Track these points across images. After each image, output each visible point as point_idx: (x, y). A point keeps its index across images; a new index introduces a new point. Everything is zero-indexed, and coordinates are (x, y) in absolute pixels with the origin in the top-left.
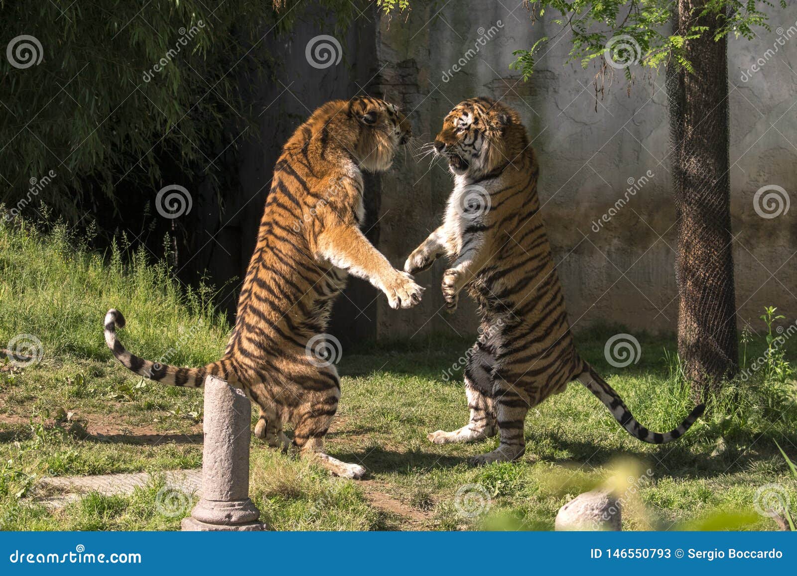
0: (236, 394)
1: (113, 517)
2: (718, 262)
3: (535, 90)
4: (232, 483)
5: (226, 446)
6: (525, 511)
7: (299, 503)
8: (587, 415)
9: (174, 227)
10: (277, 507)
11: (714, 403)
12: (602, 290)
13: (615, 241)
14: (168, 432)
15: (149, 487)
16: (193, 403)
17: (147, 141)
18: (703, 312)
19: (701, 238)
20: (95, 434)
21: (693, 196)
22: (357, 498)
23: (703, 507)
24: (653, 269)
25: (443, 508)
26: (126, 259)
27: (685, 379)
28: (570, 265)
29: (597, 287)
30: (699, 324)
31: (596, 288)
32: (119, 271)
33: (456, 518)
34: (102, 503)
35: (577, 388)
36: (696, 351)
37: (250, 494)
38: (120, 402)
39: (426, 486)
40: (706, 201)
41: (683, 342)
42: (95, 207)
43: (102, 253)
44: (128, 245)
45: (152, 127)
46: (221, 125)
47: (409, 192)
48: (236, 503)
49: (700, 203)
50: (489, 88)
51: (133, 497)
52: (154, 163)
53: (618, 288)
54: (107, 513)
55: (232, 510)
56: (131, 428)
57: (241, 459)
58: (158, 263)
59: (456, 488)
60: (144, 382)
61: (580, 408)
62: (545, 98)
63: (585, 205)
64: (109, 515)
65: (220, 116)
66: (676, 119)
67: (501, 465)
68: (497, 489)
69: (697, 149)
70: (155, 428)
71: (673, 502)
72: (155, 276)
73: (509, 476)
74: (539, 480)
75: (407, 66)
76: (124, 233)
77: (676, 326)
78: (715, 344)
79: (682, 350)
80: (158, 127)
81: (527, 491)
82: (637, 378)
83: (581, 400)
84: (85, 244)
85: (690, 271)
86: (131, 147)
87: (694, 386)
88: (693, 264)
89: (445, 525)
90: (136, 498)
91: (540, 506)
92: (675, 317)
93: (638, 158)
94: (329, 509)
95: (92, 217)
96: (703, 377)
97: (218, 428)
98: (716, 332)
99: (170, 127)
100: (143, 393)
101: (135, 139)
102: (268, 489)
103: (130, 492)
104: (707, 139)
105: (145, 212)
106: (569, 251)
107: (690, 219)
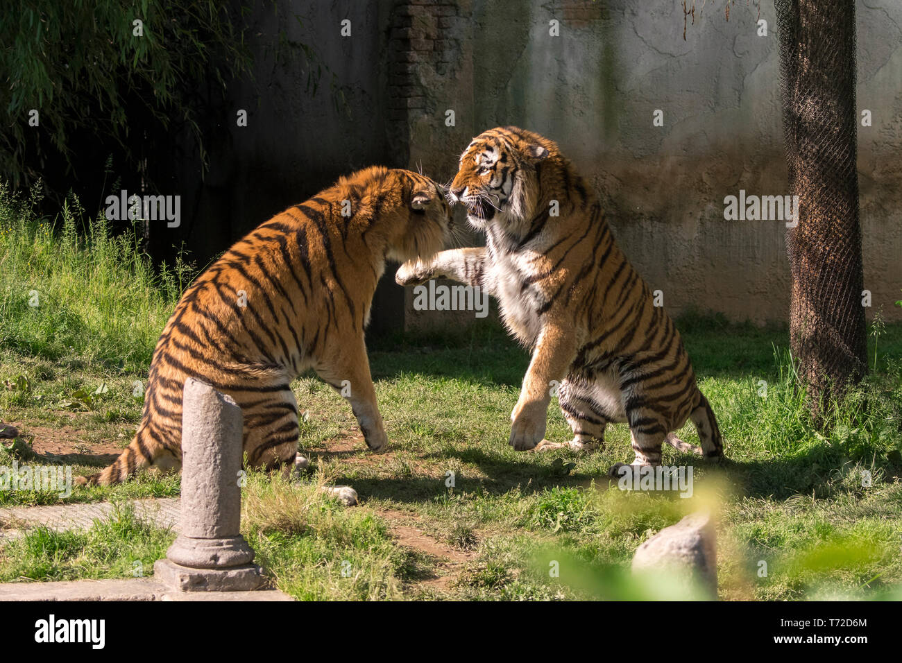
0: (224, 401)
1: (66, 559)
2: (841, 233)
3: (608, 13)
4: (219, 515)
5: (211, 468)
6: (594, 551)
7: (305, 540)
9: (145, 187)
10: (276, 545)
11: (837, 412)
12: (693, 269)
15: (112, 520)
17: (108, 77)
18: (822, 296)
19: (820, 202)
20: (43, 453)
21: (809, 147)
22: (380, 534)
23: (821, 546)
24: (758, 242)
25: (489, 548)
26: (82, 229)
27: (800, 382)
28: (652, 237)
29: (687, 264)
30: (817, 313)
31: (685, 267)
32: (74, 243)
33: (506, 560)
34: (52, 541)
36: (813, 346)
37: (242, 529)
38: (75, 411)
39: (467, 519)
40: (826, 154)
41: (796, 334)
42: (42, 162)
43: (51, 221)
44: (82, 210)
45: (115, 58)
46: (204, 57)
47: (446, 142)
48: (224, 541)
49: (819, 157)
50: (548, 9)
51: (91, 533)
52: (117, 105)
54: (59, 554)
55: (219, 550)
56: (90, 445)
58: (123, 234)
59: (506, 521)
60: (106, 386)
62: (620, 22)
63: (671, 160)
64: (61, 556)
65: (203, 46)
66: (787, 49)
67: (563, 492)
68: (558, 523)
69: (814, 87)
70: (121, 446)
71: (784, 539)
72: (120, 251)
73: (574, 506)
74: (612, 511)
76: (75, 196)
77: (787, 315)
78: (838, 338)
79: (796, 345)
80: (123, 58)
81: (596, 525)
82: (737, 381)
84: (29, 209)
85: (806, 244)
86: (88, 84)
87: (811, 392)
88: (810, 235)
89: (492, 569)
90: (95, 535)
91: (613, 543)
92: (787, 303)
93: (739, 98)
94: (344, 548)
95: (37, 175)
96: (822, 379)
97: (201, 445)
98: (839, 322)
99: (139, 59)
100: (104, 400)
101: (93, 75)
102: (265, 524)
103: (88, 527)
104: (828, 75)
105: (106, 169)
106: (651, 218)
107: (805, 177)
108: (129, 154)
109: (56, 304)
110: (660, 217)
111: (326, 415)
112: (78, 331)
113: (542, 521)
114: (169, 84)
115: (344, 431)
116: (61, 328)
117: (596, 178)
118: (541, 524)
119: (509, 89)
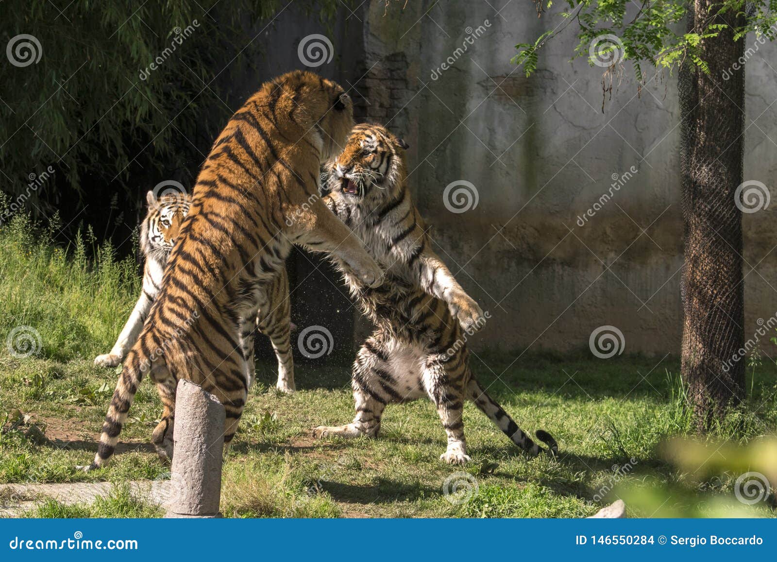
0: (210, 400)
2: (727, 279)
3: (532, 91)
4: (202, 495)
5: (197, 455)
8: (580, 438)
11: (718, 429)
12: (596, 307)
13: (612, 255)
14: (132, 439)
15: (111, 497)
16: (159, 410)
17: (115, 129)
18: (709, 332)
19: (710, 253)
20: (54, 438)
21: (703, 207)
22: (335, 517)
26: (90, 254)
27: (688, 403)
28: (562, 278)
29: (591, 303)
30: (704, 345)
31: (589, 305)
32: (83, 267)
34: (60, 512)
35: (568, 409)
36: (701, 373)
37: (220, 509)
38: (81, 406)
39: (408, 507)
40: (717, 213)
41: (686, 363)
42: (57, 198)
43: (64, 247)
44: (94, 239)
45: (121, 113)
46: (195, 114)
49: (711, 216)
50: (483, 86)
51: (94, 507)
52: (122, 152)
53: (613, 305)
56: (93, 434)
57: (214, 470)
58: (125, 259)
59: (440, 511)
60: (107, 385)
61: (573, 431)
62: (542, 99)
65: (196, 106)
66: (687, 124)
67: (489, 488)
68: (484, 512)
69: (708, 156)
72: (121, 273)
73: (497, 499)
74: (530, 504)
75: (396, 59)
76: (90, 227)
77: (679, 346)
79: (686, 372)
80: (128, 114)
81: (516, 516)
82: (632, 401)
83: (573, 422)
84: (48, 236)
85: (697, 287)
86: (99, 135)
87: (697, 411)
88: (701, 280)
90: (97, 509)
93: (640, 167)
95: (54, 209)
96: (707, 401)
97: (190, 436)
98: (723, 354)
99: (141, 115)
100: (105, 397)
101: (104, 128)
102: (240, 505)
103: (91, 502)
104: (720, 147)
105: (111, 205)
106: (562, 263)
107: (698, 231)
108: (129, 194)
109: (68, 316)
110: (570, 262)
111: (290, 416)
112: (84, 339)
113: (470, 511)
114: (166, 136)
115: (305, 430)
116: (71, 336)
117: (518, 228)
118: (470, 514)
119: (448, 151)
